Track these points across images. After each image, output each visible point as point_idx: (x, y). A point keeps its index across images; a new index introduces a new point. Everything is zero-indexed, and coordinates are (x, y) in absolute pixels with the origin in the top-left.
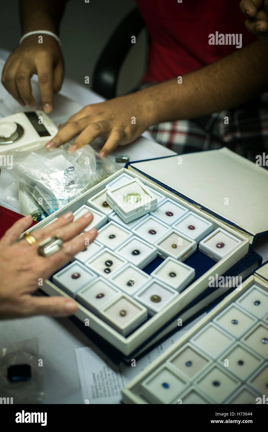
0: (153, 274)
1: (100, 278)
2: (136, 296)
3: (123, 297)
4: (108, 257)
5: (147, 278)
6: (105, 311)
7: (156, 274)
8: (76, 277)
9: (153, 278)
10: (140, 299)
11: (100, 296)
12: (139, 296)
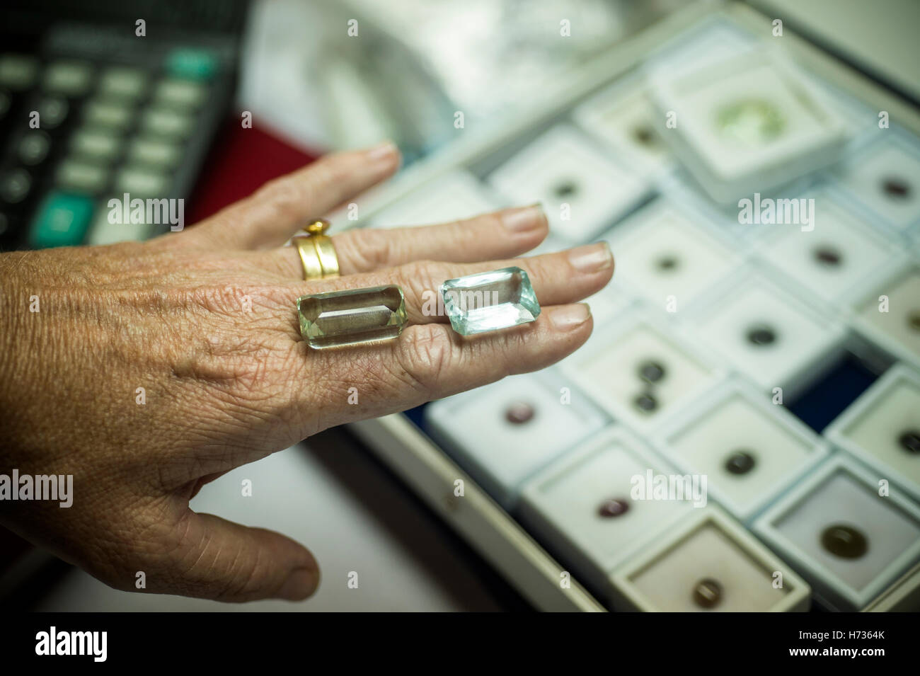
0: (834, 432)
1: (615, 433)
2: (763, 526)
3: (710, 524)
4: (650, 348)
5: (810, 448)
6: (633, 577)
7: (848, 431)
8: (518, 418)
9: (835, 450)
10: (780, 538)
11: (615, 510)
12: (778, 523)
